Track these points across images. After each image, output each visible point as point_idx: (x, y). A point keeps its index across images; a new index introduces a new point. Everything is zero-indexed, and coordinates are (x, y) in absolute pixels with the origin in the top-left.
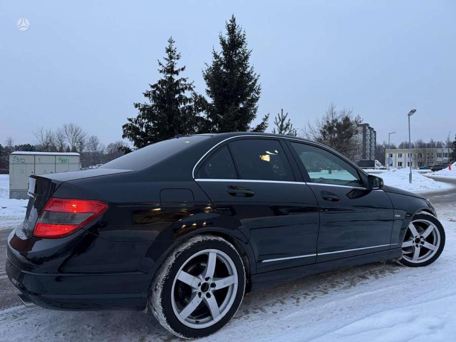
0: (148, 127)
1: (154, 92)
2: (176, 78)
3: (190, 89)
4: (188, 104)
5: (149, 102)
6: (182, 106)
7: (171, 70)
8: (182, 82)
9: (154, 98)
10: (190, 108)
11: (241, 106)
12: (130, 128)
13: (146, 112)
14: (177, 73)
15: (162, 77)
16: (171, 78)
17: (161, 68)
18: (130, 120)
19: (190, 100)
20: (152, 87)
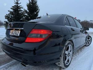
0: (11, 17)
1: (13, 8)
2: (19, 5)
3: (22, 8)
4: (22, 12)
5: (12, 10)
6: (20, 12)
7: (17, 3)
8: (20, 6)
9: (13, 10)
10: (22, 13)
11: (35, 13)
12: (7, 16)
13: (11, 13)
14: (19, 4)
15: (15, 4)
16: (17, 5)
17: (15, 2)
18: (7, 15)
19: (22, 11)
20: (13, 7)
